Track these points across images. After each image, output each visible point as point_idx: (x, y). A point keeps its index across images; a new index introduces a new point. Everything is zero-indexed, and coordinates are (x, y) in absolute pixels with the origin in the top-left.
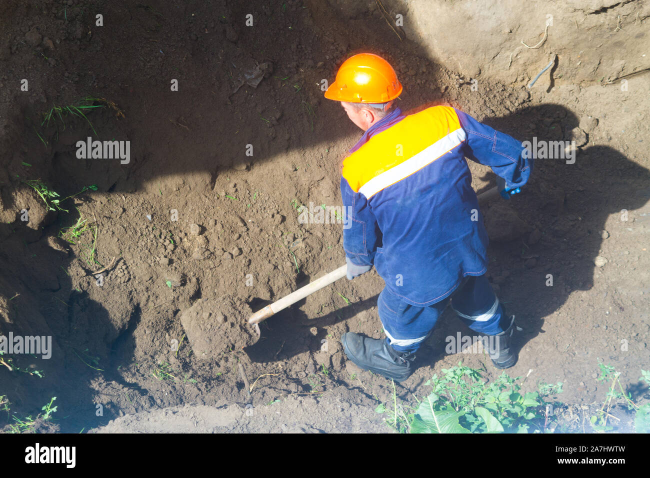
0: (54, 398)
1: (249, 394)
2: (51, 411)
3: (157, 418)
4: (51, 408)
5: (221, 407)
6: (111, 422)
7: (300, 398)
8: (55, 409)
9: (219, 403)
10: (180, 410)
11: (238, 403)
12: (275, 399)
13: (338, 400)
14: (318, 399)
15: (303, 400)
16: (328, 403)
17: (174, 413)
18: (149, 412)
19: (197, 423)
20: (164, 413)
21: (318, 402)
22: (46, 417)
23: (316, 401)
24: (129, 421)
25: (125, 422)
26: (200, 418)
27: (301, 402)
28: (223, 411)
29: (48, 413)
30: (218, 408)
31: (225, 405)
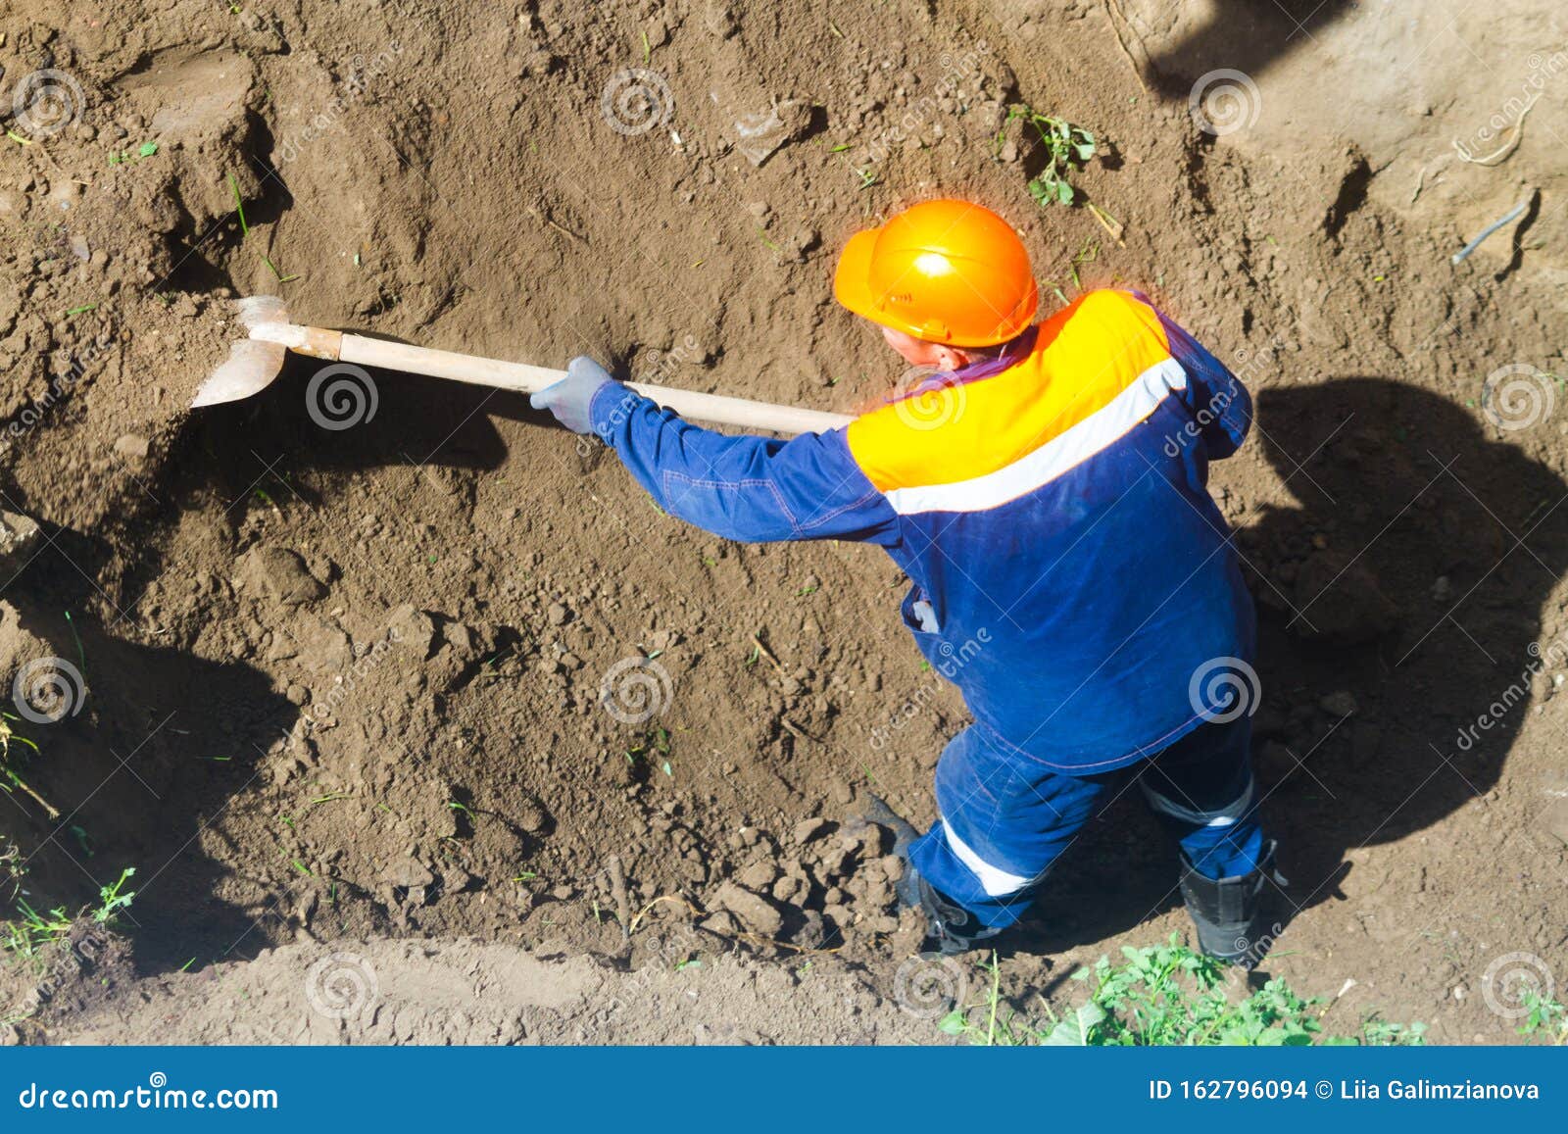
0: (130, 872)
1: (625, 935)
2: (117, 901)
3: (382, 961)
4: (119, 894)
5: (549, 957)
6: (265, 952)
7: (752, 965)
8: (127, 900)
9: (548, 947)
10: (444, 949)
11: (593, 954)
12: (692, 957)
13: (848, 984)
14: (800, 974)
15: (759, 970)
16: (822, 987)
17: (428, 954)
18: (366, 943)
19: (483, 988)
20: (402, 952)
21: (797, 982)
22: (102, 915)
23: (791, 979)
24: (311, 959)
25: (299, 958)
26: (492, 977)
27: (754, 975)
28: (553, 968)
29: (109, 907)
30: (541, 959)
31: (561, 955)
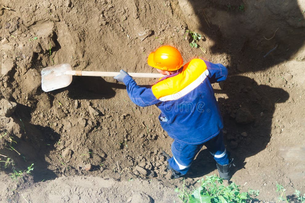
0: (33, 164)
1: (119, 175)
2: (31, 169)
3: (77, 180)
4: (31, 168)
5: (106, 179)
6: (56, 178)
7: (142, 180)
8: (32, 169)
9: (106, 177)
10: (88, 178)
11: (114, 178)
12: (131, 179)
13: (158, 183)
14: (150, 182)
15: (143, 181)
16: (154, 184)
17: (85, 179)
18: (74, 177)
19: (95, 184)
20: (80, 178)
21: (150, 183)
22: (28, 172)
23: (149, 183)
24: (65, 179)
25: (62, 179)
26: (96, 182)
27: (142, 182)
28: (107, 181)
29: (29, 170)
30: (105, 179)
31: (108, 178)
